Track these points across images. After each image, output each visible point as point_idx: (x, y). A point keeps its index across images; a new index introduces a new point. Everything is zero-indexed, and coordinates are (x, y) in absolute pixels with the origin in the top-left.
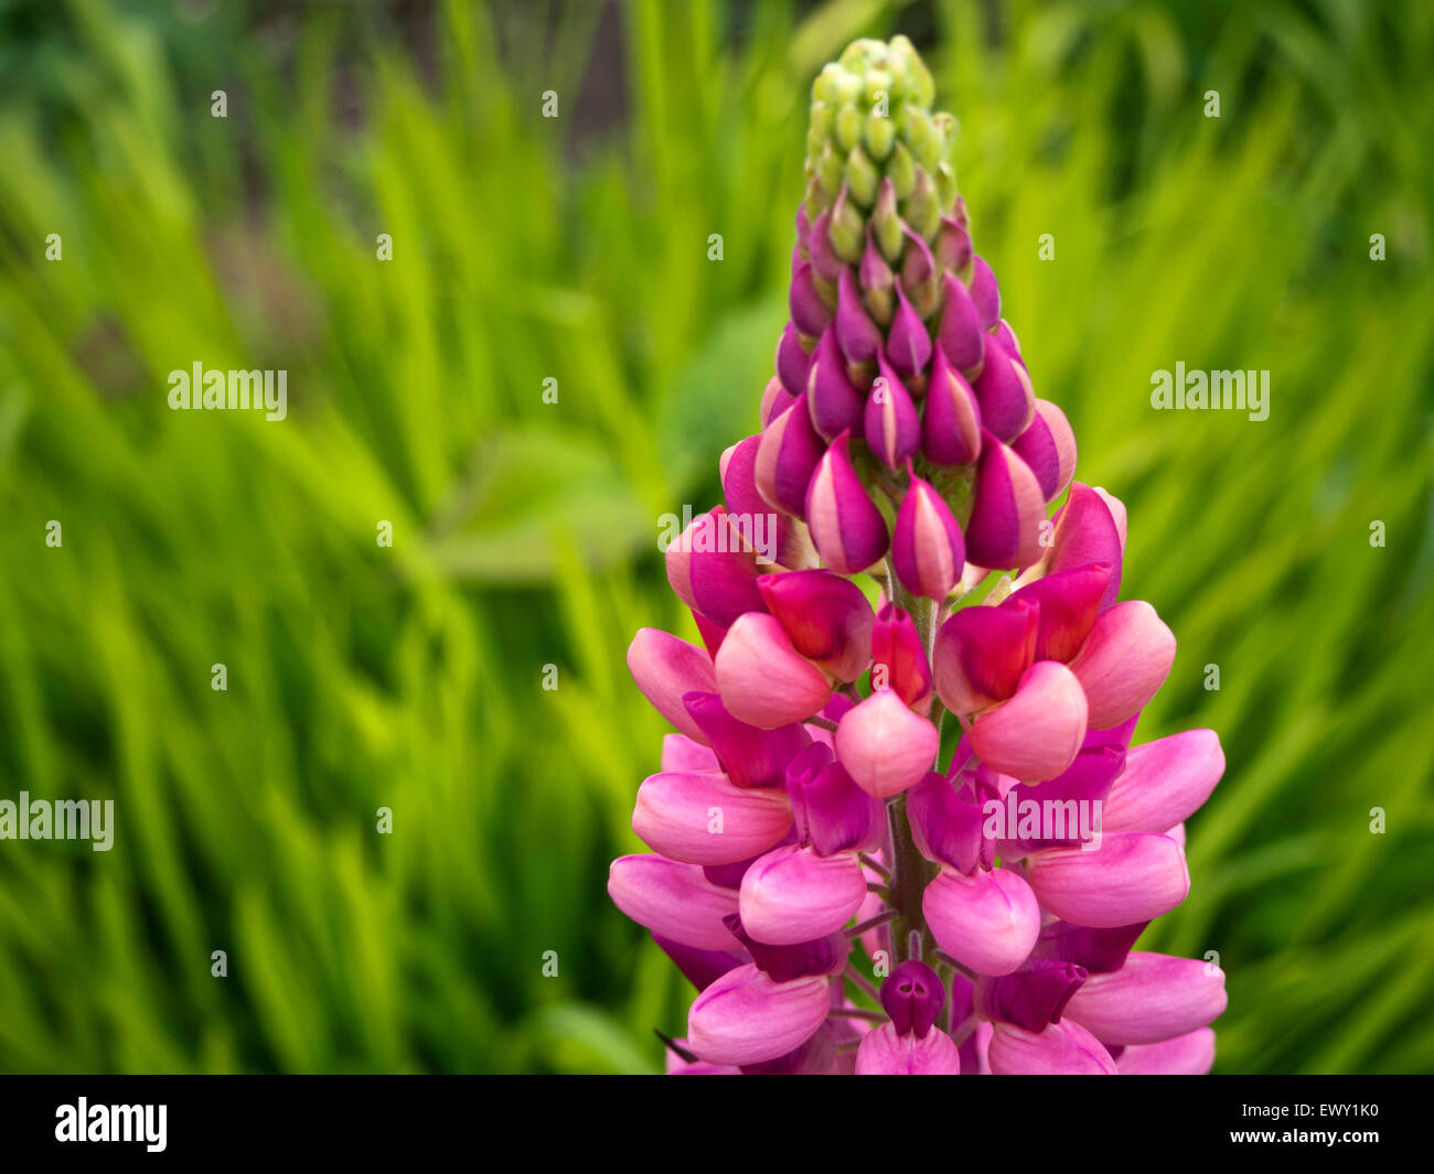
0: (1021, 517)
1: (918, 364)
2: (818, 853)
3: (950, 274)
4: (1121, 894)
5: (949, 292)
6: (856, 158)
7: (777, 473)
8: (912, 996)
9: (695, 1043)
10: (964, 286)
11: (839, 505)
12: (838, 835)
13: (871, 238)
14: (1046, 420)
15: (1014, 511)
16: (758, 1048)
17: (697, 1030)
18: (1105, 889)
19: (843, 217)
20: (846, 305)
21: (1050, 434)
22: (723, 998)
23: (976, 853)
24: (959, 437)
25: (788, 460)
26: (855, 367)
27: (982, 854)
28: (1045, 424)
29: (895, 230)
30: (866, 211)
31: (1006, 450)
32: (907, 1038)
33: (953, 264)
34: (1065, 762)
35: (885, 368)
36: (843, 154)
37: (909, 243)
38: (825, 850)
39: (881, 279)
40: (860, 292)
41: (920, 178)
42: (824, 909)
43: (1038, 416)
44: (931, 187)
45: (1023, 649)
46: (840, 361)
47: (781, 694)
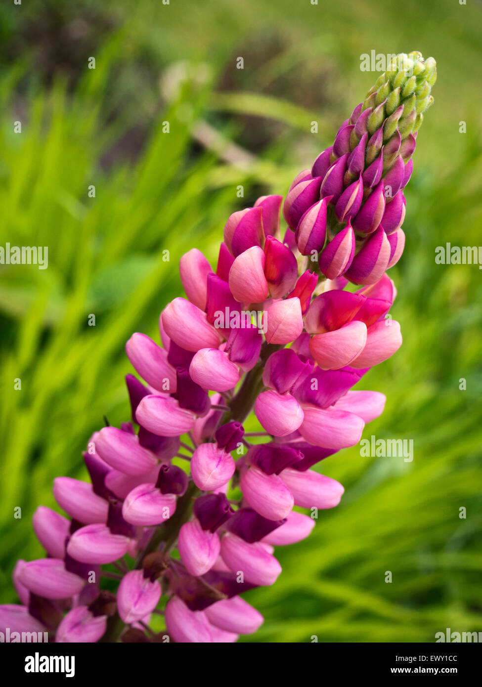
0: (377, 262)
1: (374, 183)
2: (230, 357)
3: (401, 157)
4: (333, 431)
5: (398, 163)
6: (397, 91)
7: (295, 202)
8: (238, 429)
9: (140, 411)
10: (404, 164)
11: (317, 221)
12: (240, 355)
13: (383, 126)
14: (398, 237)
15: (376, 259)
16: (161, 426)
17: (144, 406)
18: (327, 426)
19: (378, 112)
20: (360, 147)
21: (397, 243)
22: (159, 400)
23: (291, 385)
24: (373, 219)
25: (302, 198)
26: (349, 172)
27: (292, 388)
28: (397, 238)
29: (394, 127)
30: (387, 115)
31: (385, 235)
32: (221, 450)
33: (404, 154)
34: (347, 362)
35: (361, 178)
36: (392, 89)
37: (396, 135)
38: (232, 359)
39: (378, 144)
40: (367, 145)
41: (412, 113)
42: (224, 378)
43: (396, 233)
44: (415, 118)
45: (351, 314)
46: (346, 168)
47: (253, 284)
